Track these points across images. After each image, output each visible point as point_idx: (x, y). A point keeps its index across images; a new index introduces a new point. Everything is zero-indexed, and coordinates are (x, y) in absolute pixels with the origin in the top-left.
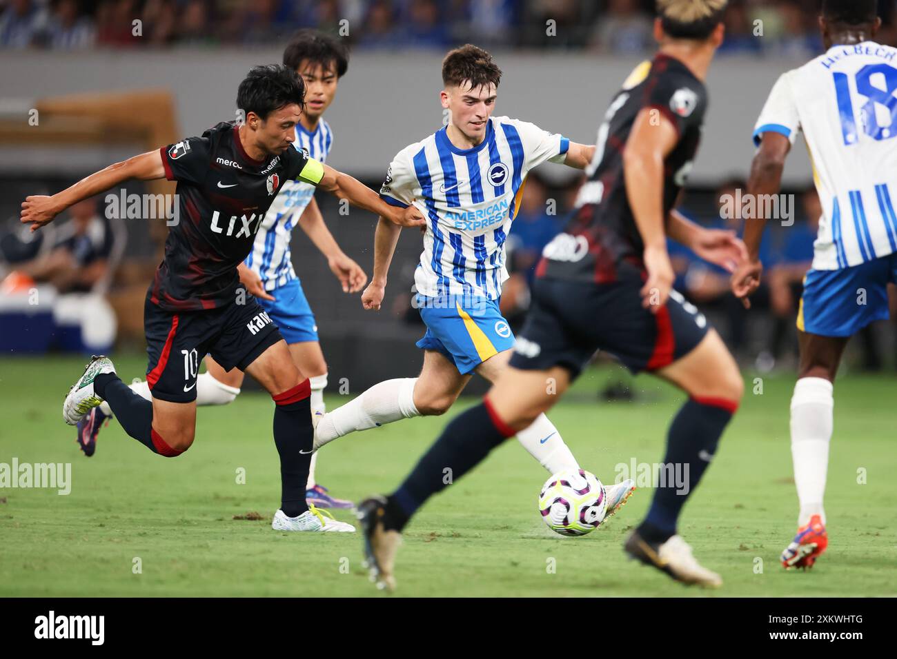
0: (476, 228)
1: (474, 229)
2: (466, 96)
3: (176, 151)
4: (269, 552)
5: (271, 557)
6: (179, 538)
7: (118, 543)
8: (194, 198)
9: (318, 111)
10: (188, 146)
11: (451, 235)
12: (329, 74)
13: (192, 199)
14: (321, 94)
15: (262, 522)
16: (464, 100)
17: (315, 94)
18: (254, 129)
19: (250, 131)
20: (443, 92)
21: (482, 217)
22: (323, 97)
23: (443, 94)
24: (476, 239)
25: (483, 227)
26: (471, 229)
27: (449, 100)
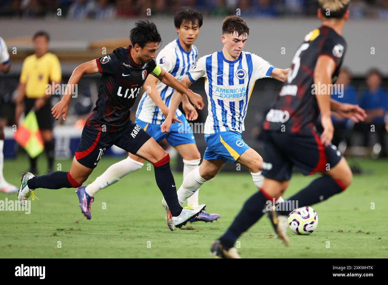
0: (230, 97)
1: (229, 98)
2: (235, 39)
3: (104, 60)
4: (197, 244)
5: (198, 246)
6: (156, 238)
7: (129, 241)
8: (111, 82)
9: (191, 43)
10: (110, 58)
11: (219, 100)
12: (196, 26)
13: (110, 82)
14: (192, 35)
15: (194, 230)
16: (234, 40)
17: (189, 35)
18: (137, 51)
19: (135, 52)
20: (222, 36)
21: (233, 93)
22: (193, 36)
23: (223, 37)
24: (230, 103)
25: (233, 98)
26: (227, 98)
27: (225, 39)
